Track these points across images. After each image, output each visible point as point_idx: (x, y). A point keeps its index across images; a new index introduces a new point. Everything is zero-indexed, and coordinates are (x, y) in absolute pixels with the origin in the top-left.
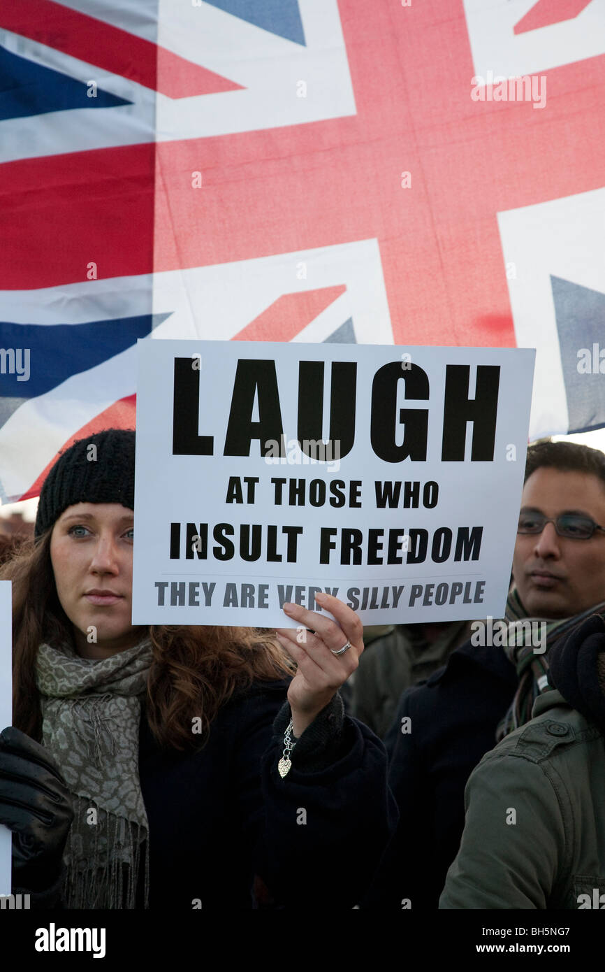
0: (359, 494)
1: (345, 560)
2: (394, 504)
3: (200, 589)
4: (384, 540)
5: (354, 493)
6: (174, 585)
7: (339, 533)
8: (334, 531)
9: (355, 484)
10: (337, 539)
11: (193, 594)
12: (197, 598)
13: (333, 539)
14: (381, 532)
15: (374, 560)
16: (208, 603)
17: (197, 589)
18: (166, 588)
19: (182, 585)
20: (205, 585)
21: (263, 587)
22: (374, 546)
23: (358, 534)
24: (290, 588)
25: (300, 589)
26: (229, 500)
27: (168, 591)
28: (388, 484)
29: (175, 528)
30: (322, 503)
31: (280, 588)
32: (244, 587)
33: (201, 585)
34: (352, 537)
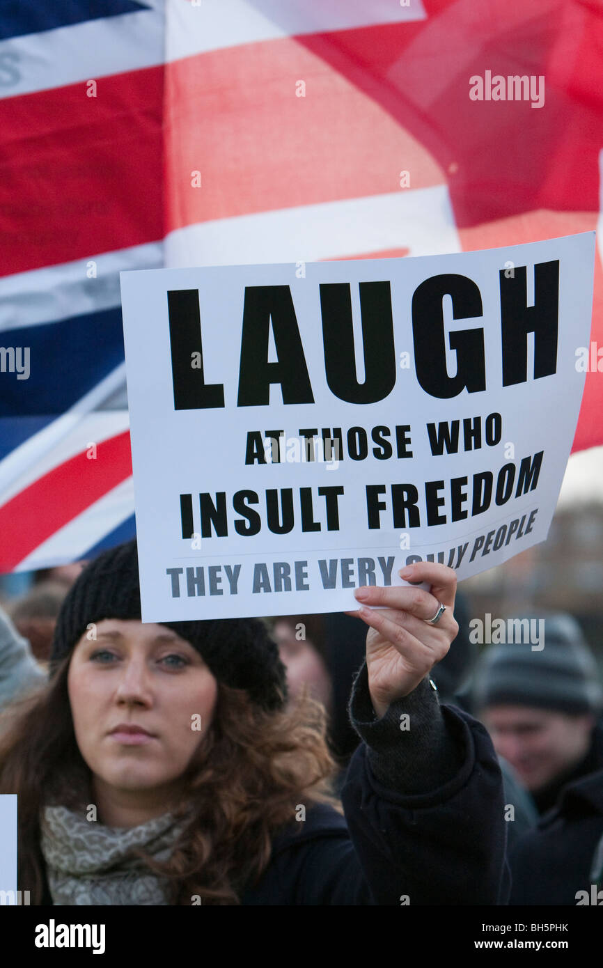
0: (408, 441)
1: (399, 523)
2: (453, 449)
3: (222, 574)
4: (445, 493)
5: (403, 442)
6: (190, 571)
7: (389, 490)
8: (382, 489)
9: (402, 430)
10: (386, 498)
11: (215, 580)
12: (219, 586)
13: (381, 498)
14: (440, 485)
15: (435, 520)
16: (234, 590)
17: (218, 574)
18: (180, 575)
19: (200, 570)
20: (228, 568)
21: (300, 565)
22: (434, 502)
23: (412, 490)
24: (334, 562)
25: (346, 562)
26: (249, 461)
27: (183, 578)
28: (443, 425)
29: (186, 500)
30: (364, 455)
31: (322, 564)
32: (277, 566)
33: (223, 569)
34: (405, 494)
